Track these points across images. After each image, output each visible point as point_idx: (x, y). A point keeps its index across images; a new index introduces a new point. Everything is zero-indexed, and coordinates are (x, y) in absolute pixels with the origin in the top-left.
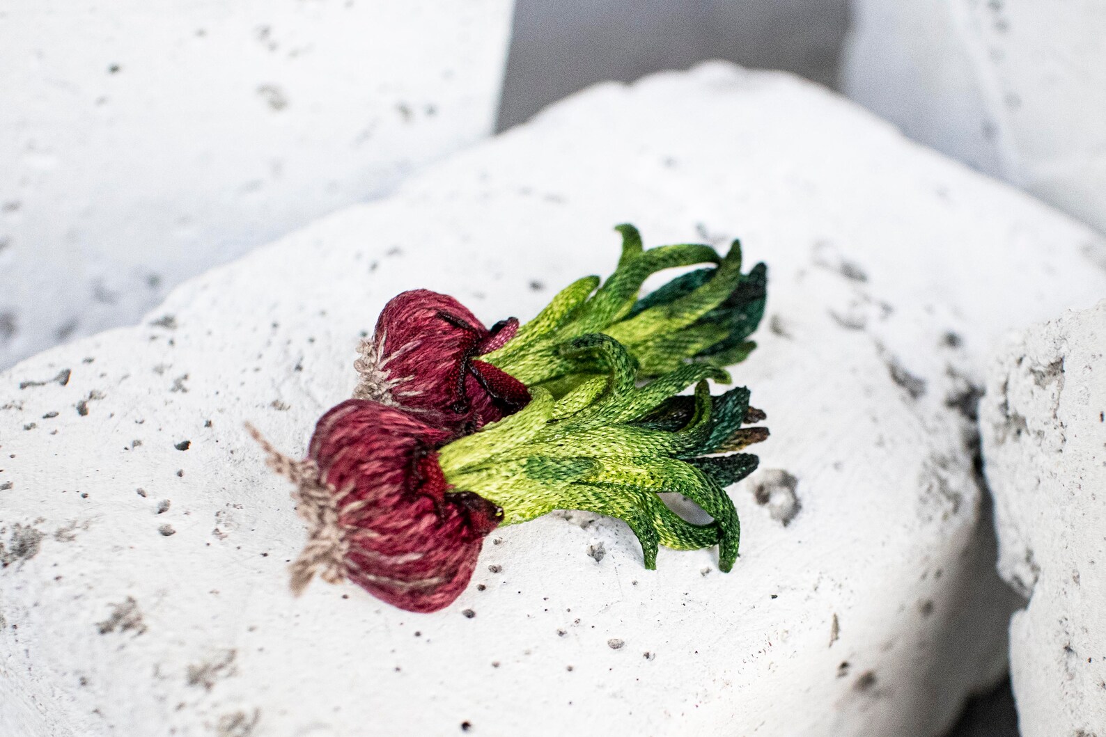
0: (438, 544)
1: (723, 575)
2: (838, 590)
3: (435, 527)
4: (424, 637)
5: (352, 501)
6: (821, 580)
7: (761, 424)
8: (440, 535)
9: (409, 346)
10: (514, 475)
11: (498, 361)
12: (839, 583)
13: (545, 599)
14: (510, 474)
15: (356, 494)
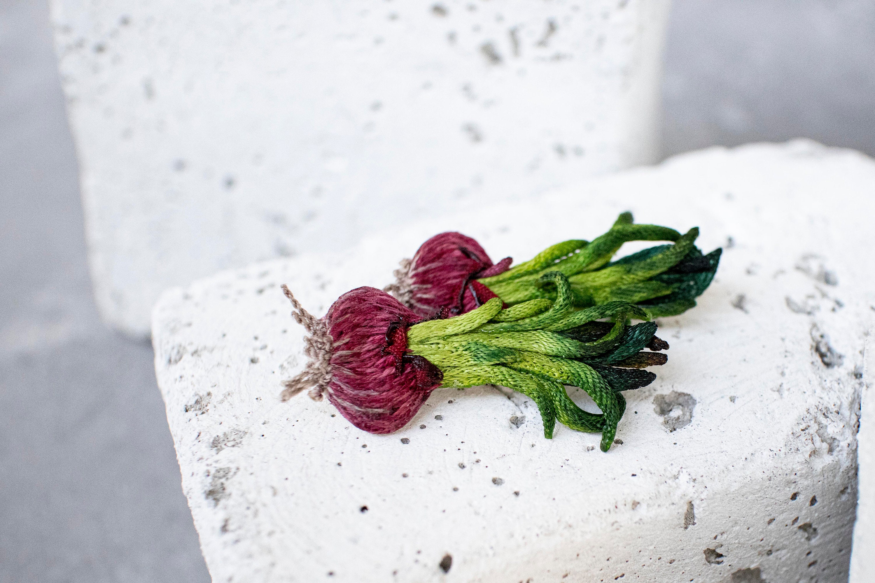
0: (392, 387)
1: (602, 453)
2: (692, 484)
3: (392, 377)
4: (367, 449)
5: (343, 350)
6: (681, 473)
7: (663, 351)
8: (395, 382)
9: (433, 265)
10: (457, 351)
11: (491, 284)
12: (694, 478)
13: (462, 442)
14: (454, 350)
15: (348, 346)
